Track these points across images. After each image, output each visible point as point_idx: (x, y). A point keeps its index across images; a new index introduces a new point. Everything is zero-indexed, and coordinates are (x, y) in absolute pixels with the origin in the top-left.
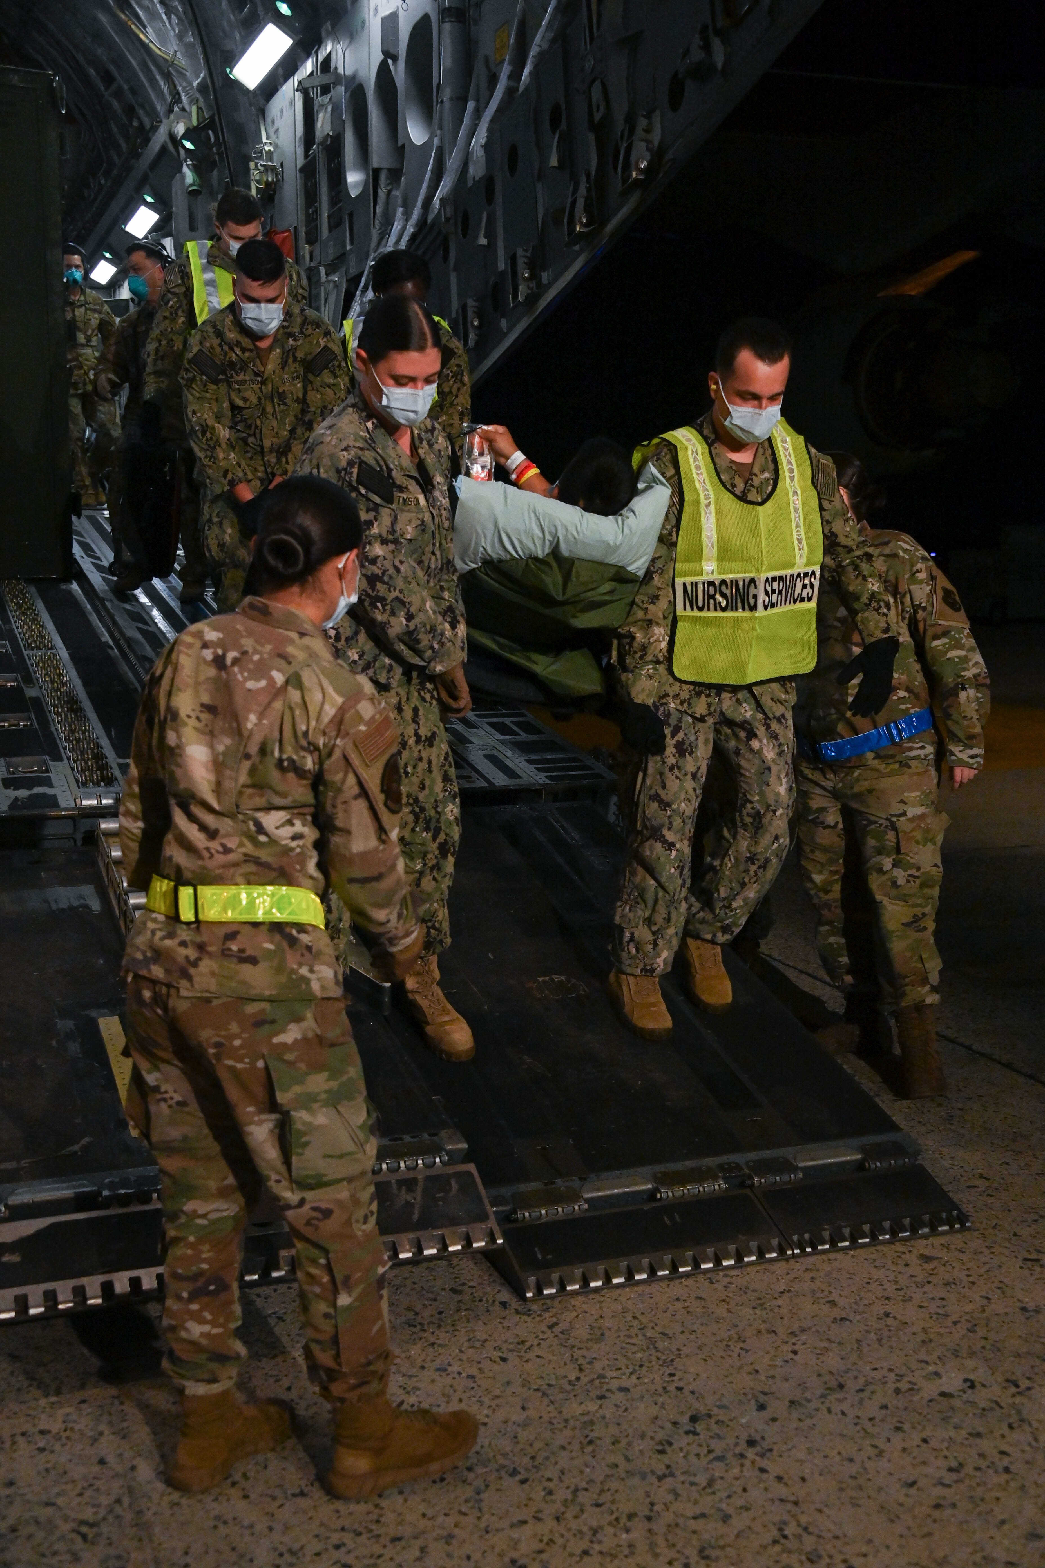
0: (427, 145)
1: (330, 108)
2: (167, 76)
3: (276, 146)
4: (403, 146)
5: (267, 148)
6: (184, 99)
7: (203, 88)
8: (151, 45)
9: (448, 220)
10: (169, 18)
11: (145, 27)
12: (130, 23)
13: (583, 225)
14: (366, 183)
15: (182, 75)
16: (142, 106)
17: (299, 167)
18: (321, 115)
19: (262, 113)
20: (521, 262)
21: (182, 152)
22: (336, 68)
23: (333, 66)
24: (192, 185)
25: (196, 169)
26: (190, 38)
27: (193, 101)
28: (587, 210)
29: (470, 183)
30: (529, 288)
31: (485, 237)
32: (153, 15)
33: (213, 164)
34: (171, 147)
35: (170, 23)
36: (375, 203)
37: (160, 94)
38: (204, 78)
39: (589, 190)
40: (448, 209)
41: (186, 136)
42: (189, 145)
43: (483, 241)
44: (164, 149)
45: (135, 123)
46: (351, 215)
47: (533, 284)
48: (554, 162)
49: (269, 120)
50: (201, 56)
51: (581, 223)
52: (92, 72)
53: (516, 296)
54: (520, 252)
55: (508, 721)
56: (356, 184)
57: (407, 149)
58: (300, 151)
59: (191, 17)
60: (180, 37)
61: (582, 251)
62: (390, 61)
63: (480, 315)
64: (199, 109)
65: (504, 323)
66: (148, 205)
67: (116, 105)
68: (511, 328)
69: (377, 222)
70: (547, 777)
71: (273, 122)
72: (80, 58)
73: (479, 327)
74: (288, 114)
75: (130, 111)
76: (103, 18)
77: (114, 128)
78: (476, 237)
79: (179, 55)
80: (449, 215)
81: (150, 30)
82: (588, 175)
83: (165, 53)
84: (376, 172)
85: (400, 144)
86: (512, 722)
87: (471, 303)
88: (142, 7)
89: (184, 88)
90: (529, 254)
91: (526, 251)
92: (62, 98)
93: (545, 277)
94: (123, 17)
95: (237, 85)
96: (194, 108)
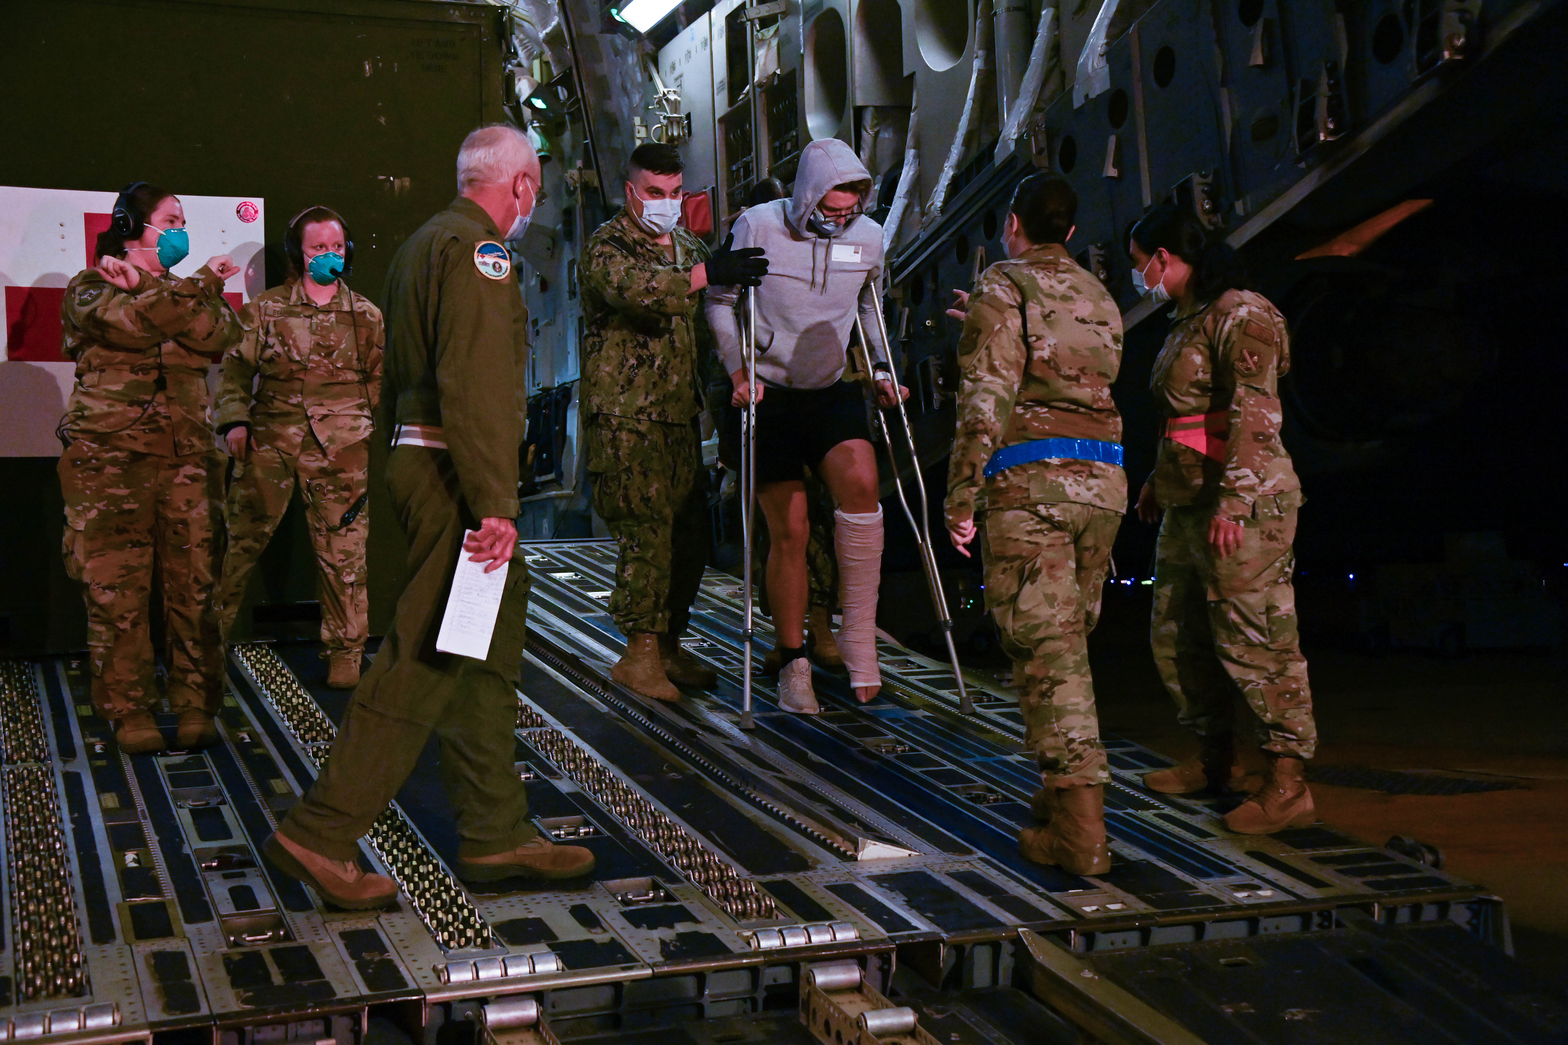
0: (957, 71)
1: (774, 43)
3: (680, 94)
4: (912, 76)
5: (671, 97)
6: (521, 53)
7: (554, 39)
9: (1040, 152)
13: (1329, 133)
17: (718, 116)
18: (761, 53)
19: (655, 57)
20: (1198, 190)
21: (527, 112)
27: (533, 55)
28: (1333, 111)
29: (1078, 102)
31: (1114, 167)
38: (557, 27)
39: (1334, 88)
40: (1040, 137)
41: (535, 94)
42: (539, 104)
43: (1112, 172)
47: (1217, 219)
48: (1255, 59)
49: (666, 65)
51: (1326, 130)
54: (1196, 178)
57: (919, 79)
58: (721, 97)
61: (1310, 169)
64: (545, 64)
71: (673, 67)
78: (1098, 168)
80: (1042, 145)
82: (1332, 71)
84: (859, 111)
85: (904, 73)
89: (523, 43)
90: (1210, 180)
91: (1205, 176)
93: (1240, 207)
95: (624, 27)
96: (536, 64)
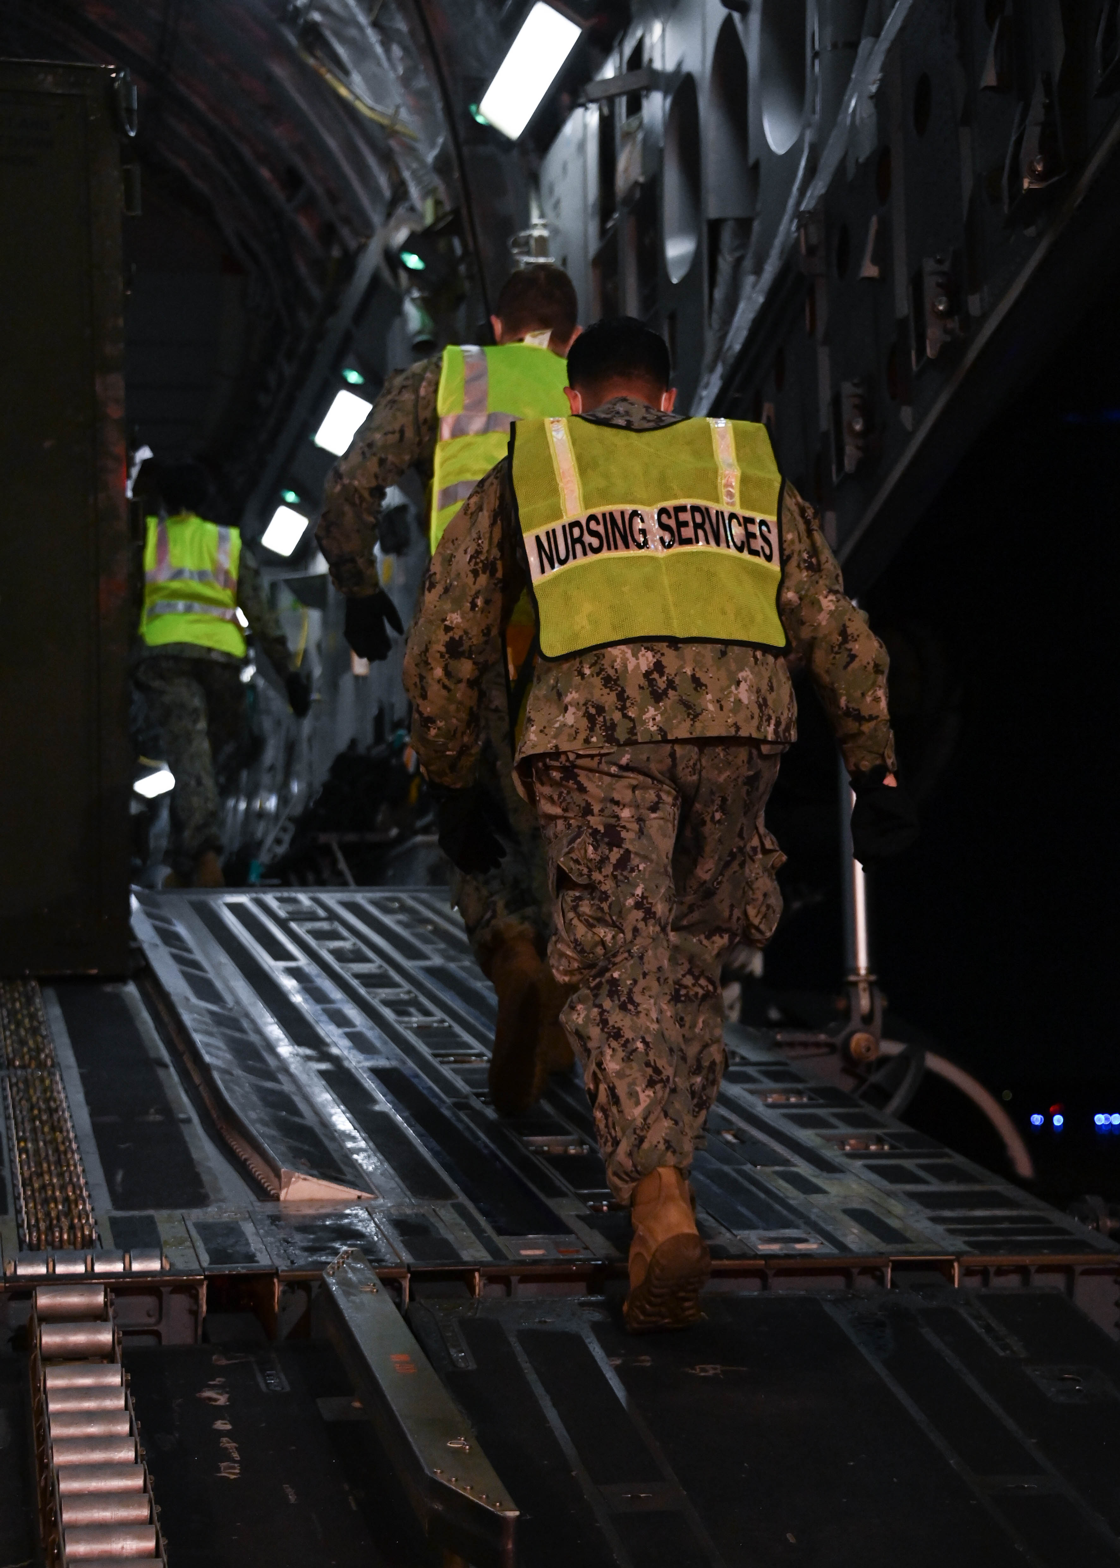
0: (794, 152)
1: (640, 136)
2: (387, 159)
3: (555, 231)
4: (756, 166)
5: (536, 233)
6: (414, 191)
7: (442, 166)
8: (359, 105)
9: (812, 251)
10: (387, 51)
11: (347, 73)
12: (323, 70)
13: (1037, 177)
14: (698, 253)
15: (411, 150)
16: (347, 221)
17: (591, 255)
18: (626, 155)
19: (534, 179)
20: (930, 283)
21: (403, 276)
22: (651, 61)
23: (646, 57)
24: (420, 332)
25: (427, 305)
26: (422, 82)
27: (428, 192)
28: (1046, 146)
30: (946, 331)
31: (875, 261)
32: (361, 51)
33: (460, 298)
34: (386, 274)
35: (389, 59)
36: (712, 284)
37: (375, 192)
38: (444, 144)
39: (1048, 108)
40: (812, 229)
41: (409, 246)
42: (413, 261)
43: (870, 270)
44: (375, 280)
45: (336, 252)
46: (672, 317)
47: (953, 324)
48: (990, 78)
49: (544, 189)
50: (439, 106)
51: (1032, 171)
52: (265, 173)
53: (921, 351)
54: (929, 265)
55: (909, 1164)
56: (680, 260)
57: (763, 170)
58: (593, 228)
59: (423, 40)
60: (406, 80)
62: (736, 16)
63: (866, 409)
64: (438, 204)
65: (906, 414)
66: (353, 388)
67: (305, 226)
68: (918, 421)
69: (715, 316)
70: (965, 1242)
71: (550, 189)
72: (246, 151)
73: (863, 434)
74: (574, 169)
75: (328, 233)
76: (280, 71)
77: (303, 269)
78: (858, 266)
79: (404, 114)
80: (814, 240)
81: (356, 78)
82: (1048, 80)
83: (382, 114)
84: (715, 227)
85: (751, 161)
86: (920, 1166)
87: (847, 388)
88: (343, 40)
89: (414, 173)
90: (946, 267)
91: (940, 262)
92: (129, 110)
93: (974, 304)
94: (311, 61)
95: (490, 132)
96: (428, 198)
